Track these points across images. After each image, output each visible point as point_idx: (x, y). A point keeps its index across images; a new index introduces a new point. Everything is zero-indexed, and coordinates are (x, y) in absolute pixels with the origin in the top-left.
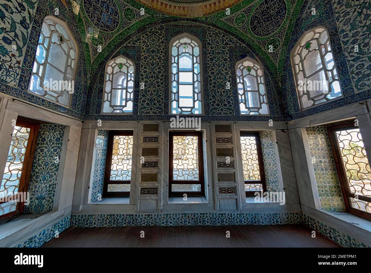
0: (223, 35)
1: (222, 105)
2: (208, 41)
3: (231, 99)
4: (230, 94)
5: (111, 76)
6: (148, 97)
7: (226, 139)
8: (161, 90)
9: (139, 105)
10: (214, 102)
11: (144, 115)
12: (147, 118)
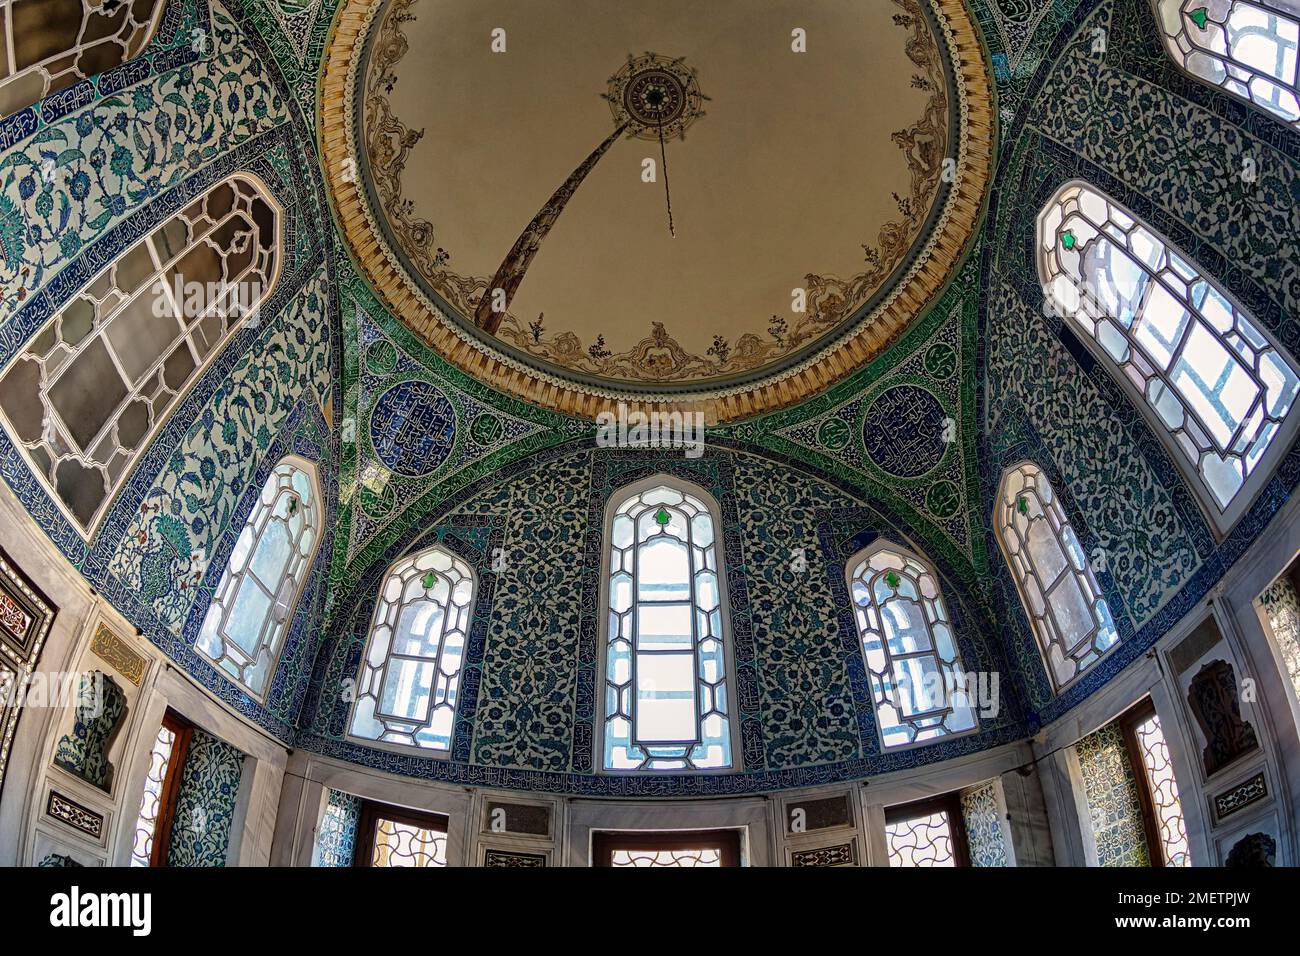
0: (789, 475)
1: (810, 722)
2: (743, 498)
3: (842, 695)
4: (839, 678)
5: (395, 609)
6: (511, 697)
7: (833, 853)
8: (566, 676)
9: (476, 728)
10: (780, 715)
11: (492, 765)
12: (502, 781)
